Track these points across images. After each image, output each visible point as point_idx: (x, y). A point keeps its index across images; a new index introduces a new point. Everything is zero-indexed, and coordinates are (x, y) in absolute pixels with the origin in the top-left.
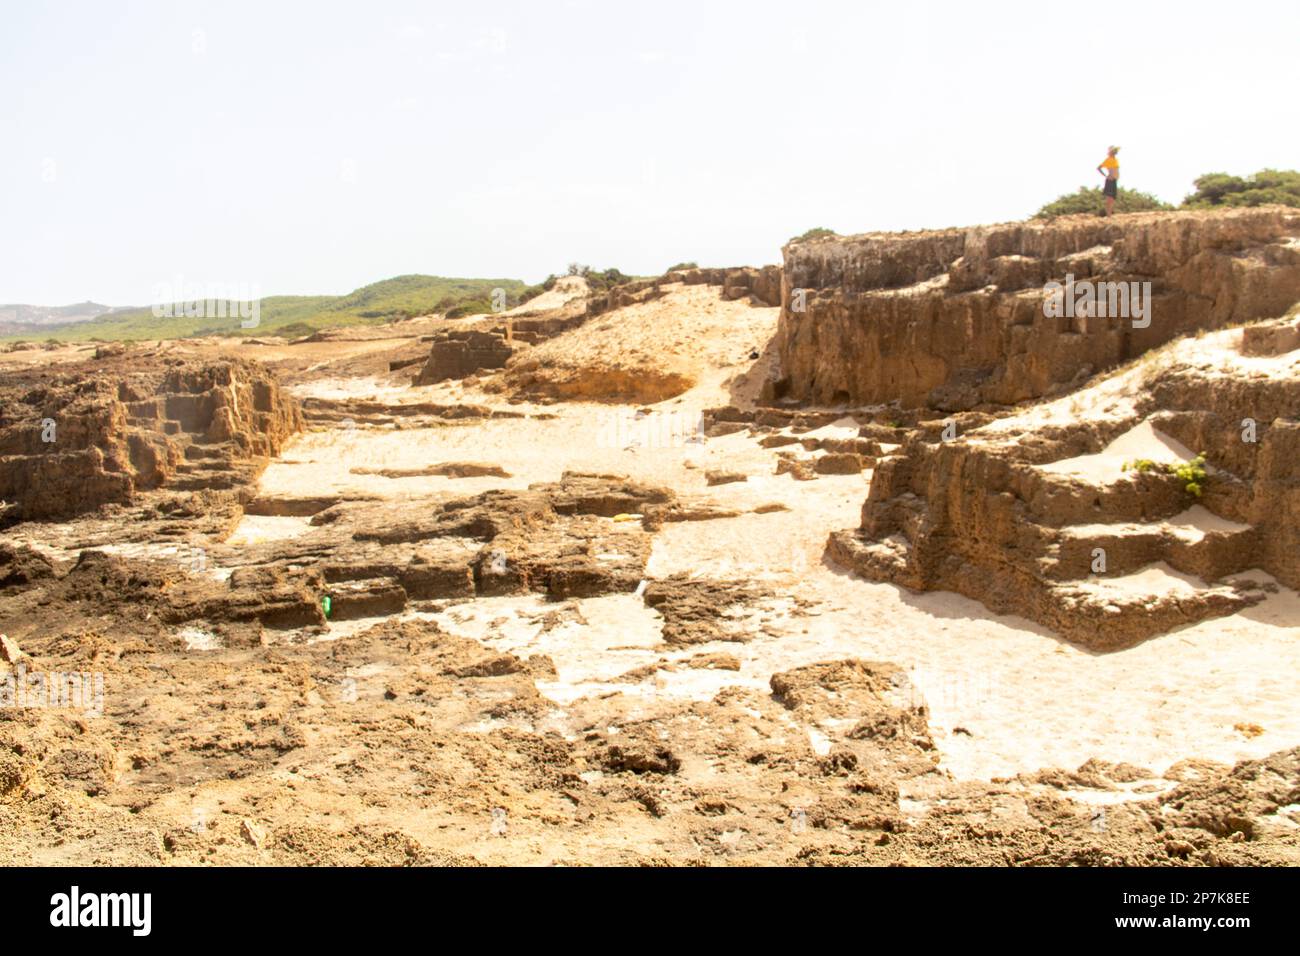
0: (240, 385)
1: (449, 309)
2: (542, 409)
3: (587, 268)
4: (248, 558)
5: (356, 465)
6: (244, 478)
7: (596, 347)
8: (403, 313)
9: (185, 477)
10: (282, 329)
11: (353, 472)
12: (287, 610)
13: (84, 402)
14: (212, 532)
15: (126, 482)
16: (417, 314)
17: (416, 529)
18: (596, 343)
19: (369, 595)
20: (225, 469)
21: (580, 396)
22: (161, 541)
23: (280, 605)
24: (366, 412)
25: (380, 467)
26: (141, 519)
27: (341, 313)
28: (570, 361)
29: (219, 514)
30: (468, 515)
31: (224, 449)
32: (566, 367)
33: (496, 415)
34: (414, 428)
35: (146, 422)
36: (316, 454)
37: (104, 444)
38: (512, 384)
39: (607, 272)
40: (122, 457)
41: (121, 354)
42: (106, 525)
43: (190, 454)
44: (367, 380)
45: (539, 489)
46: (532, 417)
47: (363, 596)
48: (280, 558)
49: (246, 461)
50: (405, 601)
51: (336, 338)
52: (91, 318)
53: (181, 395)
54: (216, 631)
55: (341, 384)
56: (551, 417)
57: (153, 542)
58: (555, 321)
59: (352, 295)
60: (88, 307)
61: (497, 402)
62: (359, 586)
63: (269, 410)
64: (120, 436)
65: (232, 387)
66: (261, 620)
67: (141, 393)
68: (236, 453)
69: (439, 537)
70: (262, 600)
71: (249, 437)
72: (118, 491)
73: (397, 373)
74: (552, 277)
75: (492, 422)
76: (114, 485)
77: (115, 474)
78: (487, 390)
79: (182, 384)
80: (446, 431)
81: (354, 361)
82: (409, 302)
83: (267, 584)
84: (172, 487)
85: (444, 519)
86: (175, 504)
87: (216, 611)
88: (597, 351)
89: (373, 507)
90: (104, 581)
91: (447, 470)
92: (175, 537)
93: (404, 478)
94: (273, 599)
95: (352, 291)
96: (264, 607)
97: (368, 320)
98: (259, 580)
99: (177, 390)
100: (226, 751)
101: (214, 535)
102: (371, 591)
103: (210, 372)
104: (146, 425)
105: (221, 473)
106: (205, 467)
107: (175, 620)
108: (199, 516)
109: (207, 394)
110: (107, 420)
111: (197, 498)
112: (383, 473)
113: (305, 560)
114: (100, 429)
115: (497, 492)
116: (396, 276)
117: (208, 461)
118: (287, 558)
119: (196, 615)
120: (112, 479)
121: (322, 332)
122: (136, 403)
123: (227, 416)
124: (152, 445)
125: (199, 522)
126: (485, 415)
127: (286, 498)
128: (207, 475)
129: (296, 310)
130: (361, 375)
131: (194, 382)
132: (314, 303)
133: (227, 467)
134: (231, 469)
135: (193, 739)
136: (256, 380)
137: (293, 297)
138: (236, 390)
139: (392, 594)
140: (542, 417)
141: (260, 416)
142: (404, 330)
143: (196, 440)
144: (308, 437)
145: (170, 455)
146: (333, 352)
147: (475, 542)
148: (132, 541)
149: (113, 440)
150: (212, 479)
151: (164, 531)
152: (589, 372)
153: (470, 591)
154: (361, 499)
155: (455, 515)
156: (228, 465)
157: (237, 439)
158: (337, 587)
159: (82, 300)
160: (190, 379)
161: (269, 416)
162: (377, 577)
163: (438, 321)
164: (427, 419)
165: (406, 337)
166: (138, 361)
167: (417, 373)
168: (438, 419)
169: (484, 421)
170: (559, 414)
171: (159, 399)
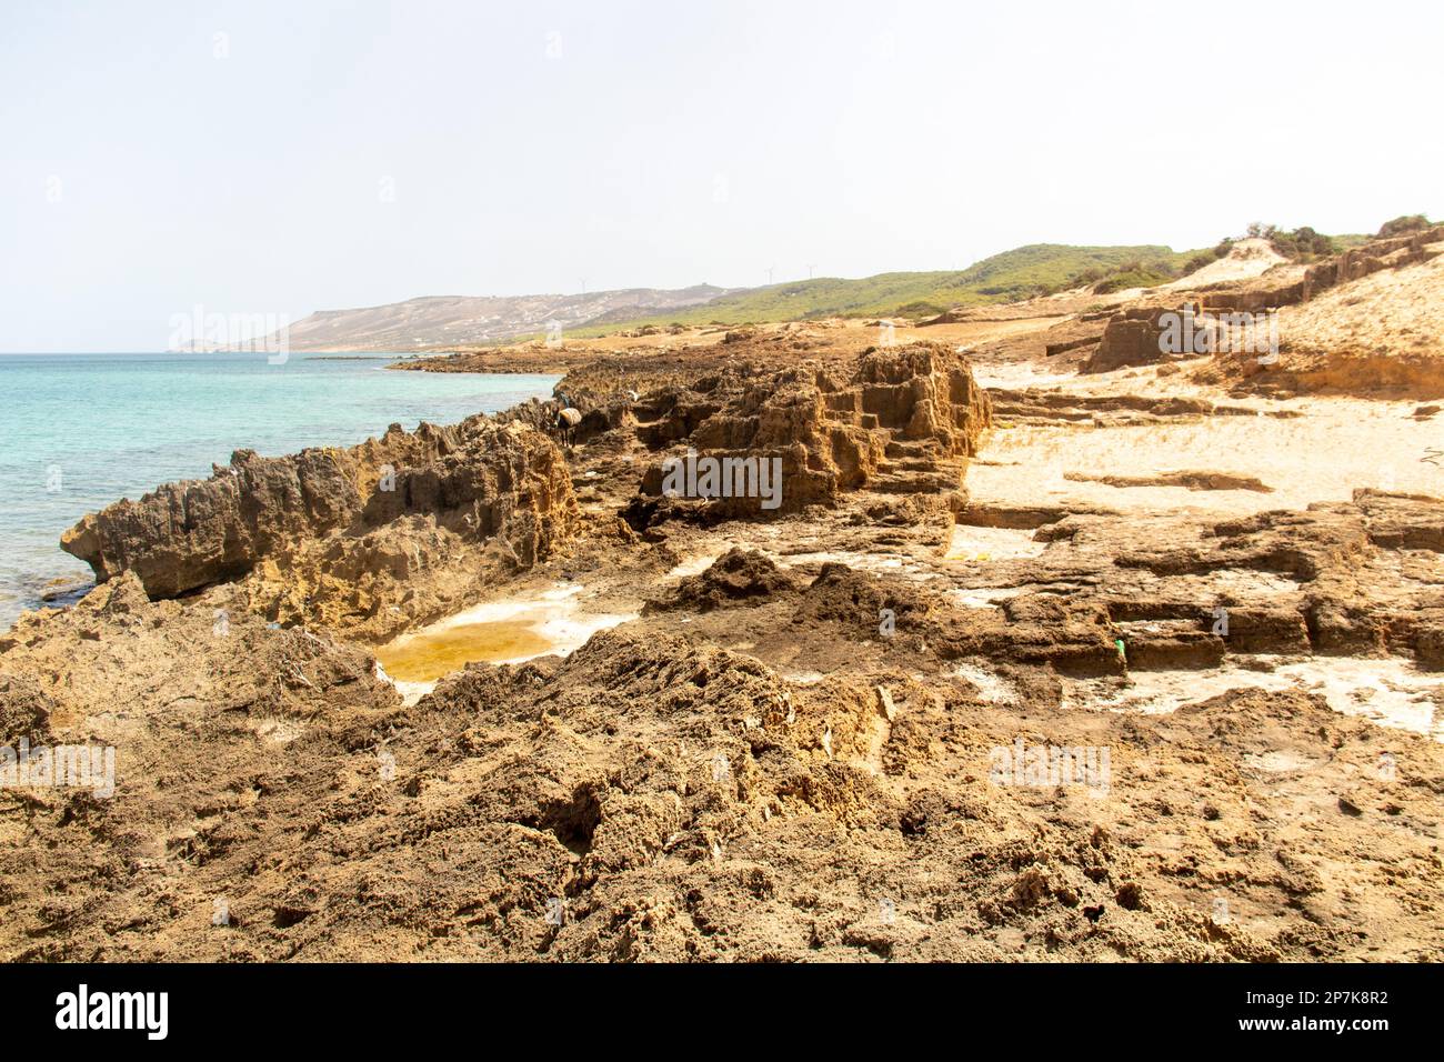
0: (938, 374)
1: (1098, 283)
2: (1277, 405)
3: (1273, 228)
4: (989, 579)
5: (1071, 469)
6: (952, 481)
7: (1347, 327)
8: (1040, 288)
9: (887, 478)
10: (901, 309)
11: (1068, 477)
12: (1083, 654)
13: (786, 393)
14: (931, 544)
15: (830, 482)
16: (1056, 290)
17: (1197, 556)
18: (1345, 321)
19: (1176, 642)
20: (928, 470)
21: (1327, 389)
22: (880, 552)
23: (1074, 647)
24: (1056, 405)
25: (1101, 474)
26: (850, 524)
27: (958, 290)
28: (1312, 344)
29: (935, 523)
30: (1264, 542)
31: (926, 447)
32: (1307, 352)
33: (1221, 411)
34: (1118, 425)
35: (845, 416)
36: (1017, 454)
37: (807, 440)
38: (1231, 373)
39: (1297, 232)
40: (826, 454)
41: (750, 337)
42: (813, 529)
43: (891, 451)
44: (1021, 366)
45: (1326, 510)
46: (1266, 414)
47: (1168, 643)
48: (1029, 582)
49: (948, 462)
50: (1223, 653)
51: (970, 318)
52: (706, 301)
53: (878, 385)
54: (1001, 673)
55: (993, 370)
56: (1294, 415)
57: (871, 552)
58: (1258, 294)
59: (970, 269)
60: (704, 289)
61: (1216, 395)
62: (1154, 627)
63: (967, 403)
64: (823, 430)
65: (932, 377)
66: (1052, 665)
67: (838, 384)
68: (939, 452)
69: (1227, 568)
70: (1050, 639)
71: (951, 435)
72: (822, 492)
73: (1056, 358)
74: (1226, 240)
75: (1215, 421)
76: (818, 485)
77: (819, 473)
78: (1197, 379)
79: (879, 373)
80: (1164, 430)
81: (1004, 344)
82: (1035, 276)
83: (1054, 620)
84: (874, 489)
85: (1230, 546)
86: (886, 509)
87: (997, 648)
88: (1349, 332)
89: (1113, 523)
90: (855, 599)
91: (1187, 480)
92: (893, 547)
93: (1133, 488)
94: (1065, 640)
95: (969, 265)
96: (1055, 648)
97: (988, 297)
98: (1043, 614)
99: (874, 381)
100: (1211, 881)
101: (935, 548)
102: (1178, 637)
103: (909, 360)
104: (846, 419)
105: (927, 474)
106: (907, 467)
107: (950, 655)
108: (913, 524)
109: (906, 384)
110: (811, 414)
111: (909, 503)
112: (1105, 480)
113: (1063, 586)
114: (803, 423)
115: (1283, 513)
116: (1021, 245)
117: (910, 460)
118: (1038, 582)
119: (972, 651)
120: (817, 477)
121: (954, 311)
122: (833, 394)
123: (928, 410)
124: (855, 441)
125: (915, 531)
126: (1207, 411)
127: (1003, 507)
128: (911, 476)
129: (908, 288)
130: (1014, 361)
131: (892, 371)
132: (929, 280)
133: (931, 468)
134: (936, 471)
135: (1162, 859)
136: (952, 369)
137: (907, 274)
138: (936, 380)
139: (1206, 645)
140: (1281, 415)
141: (958, 409)
142: (1046, 308)
143: (895, 437)
144: (1000, 435)
145: (872, 452)
146: (969, 335)
147: (1281, 578)
148: (849, 550)
149: (816, 434)
150: (917, 481)
151: (881, 540)
152: (1342, 358)
153: (1304, 647)
154: (1093, 512)
155: (1247, 543)
156: (932, 465)
157: (939, 436)
158: (1125, 627)
159: (698, 283)
160: (888, 367)
161: (968, 410)
162: (1174, 618)
163: (1085, 297)
164: (1135, 415)
165: (1050, 316)
166: (767, 345)
167: (1086, 358)
168: (1146, 414)
169: (1205, 418)
170: (1303, 411)
171: (856, 390)
